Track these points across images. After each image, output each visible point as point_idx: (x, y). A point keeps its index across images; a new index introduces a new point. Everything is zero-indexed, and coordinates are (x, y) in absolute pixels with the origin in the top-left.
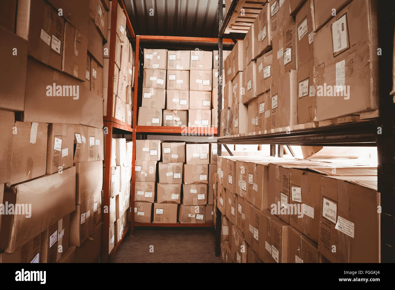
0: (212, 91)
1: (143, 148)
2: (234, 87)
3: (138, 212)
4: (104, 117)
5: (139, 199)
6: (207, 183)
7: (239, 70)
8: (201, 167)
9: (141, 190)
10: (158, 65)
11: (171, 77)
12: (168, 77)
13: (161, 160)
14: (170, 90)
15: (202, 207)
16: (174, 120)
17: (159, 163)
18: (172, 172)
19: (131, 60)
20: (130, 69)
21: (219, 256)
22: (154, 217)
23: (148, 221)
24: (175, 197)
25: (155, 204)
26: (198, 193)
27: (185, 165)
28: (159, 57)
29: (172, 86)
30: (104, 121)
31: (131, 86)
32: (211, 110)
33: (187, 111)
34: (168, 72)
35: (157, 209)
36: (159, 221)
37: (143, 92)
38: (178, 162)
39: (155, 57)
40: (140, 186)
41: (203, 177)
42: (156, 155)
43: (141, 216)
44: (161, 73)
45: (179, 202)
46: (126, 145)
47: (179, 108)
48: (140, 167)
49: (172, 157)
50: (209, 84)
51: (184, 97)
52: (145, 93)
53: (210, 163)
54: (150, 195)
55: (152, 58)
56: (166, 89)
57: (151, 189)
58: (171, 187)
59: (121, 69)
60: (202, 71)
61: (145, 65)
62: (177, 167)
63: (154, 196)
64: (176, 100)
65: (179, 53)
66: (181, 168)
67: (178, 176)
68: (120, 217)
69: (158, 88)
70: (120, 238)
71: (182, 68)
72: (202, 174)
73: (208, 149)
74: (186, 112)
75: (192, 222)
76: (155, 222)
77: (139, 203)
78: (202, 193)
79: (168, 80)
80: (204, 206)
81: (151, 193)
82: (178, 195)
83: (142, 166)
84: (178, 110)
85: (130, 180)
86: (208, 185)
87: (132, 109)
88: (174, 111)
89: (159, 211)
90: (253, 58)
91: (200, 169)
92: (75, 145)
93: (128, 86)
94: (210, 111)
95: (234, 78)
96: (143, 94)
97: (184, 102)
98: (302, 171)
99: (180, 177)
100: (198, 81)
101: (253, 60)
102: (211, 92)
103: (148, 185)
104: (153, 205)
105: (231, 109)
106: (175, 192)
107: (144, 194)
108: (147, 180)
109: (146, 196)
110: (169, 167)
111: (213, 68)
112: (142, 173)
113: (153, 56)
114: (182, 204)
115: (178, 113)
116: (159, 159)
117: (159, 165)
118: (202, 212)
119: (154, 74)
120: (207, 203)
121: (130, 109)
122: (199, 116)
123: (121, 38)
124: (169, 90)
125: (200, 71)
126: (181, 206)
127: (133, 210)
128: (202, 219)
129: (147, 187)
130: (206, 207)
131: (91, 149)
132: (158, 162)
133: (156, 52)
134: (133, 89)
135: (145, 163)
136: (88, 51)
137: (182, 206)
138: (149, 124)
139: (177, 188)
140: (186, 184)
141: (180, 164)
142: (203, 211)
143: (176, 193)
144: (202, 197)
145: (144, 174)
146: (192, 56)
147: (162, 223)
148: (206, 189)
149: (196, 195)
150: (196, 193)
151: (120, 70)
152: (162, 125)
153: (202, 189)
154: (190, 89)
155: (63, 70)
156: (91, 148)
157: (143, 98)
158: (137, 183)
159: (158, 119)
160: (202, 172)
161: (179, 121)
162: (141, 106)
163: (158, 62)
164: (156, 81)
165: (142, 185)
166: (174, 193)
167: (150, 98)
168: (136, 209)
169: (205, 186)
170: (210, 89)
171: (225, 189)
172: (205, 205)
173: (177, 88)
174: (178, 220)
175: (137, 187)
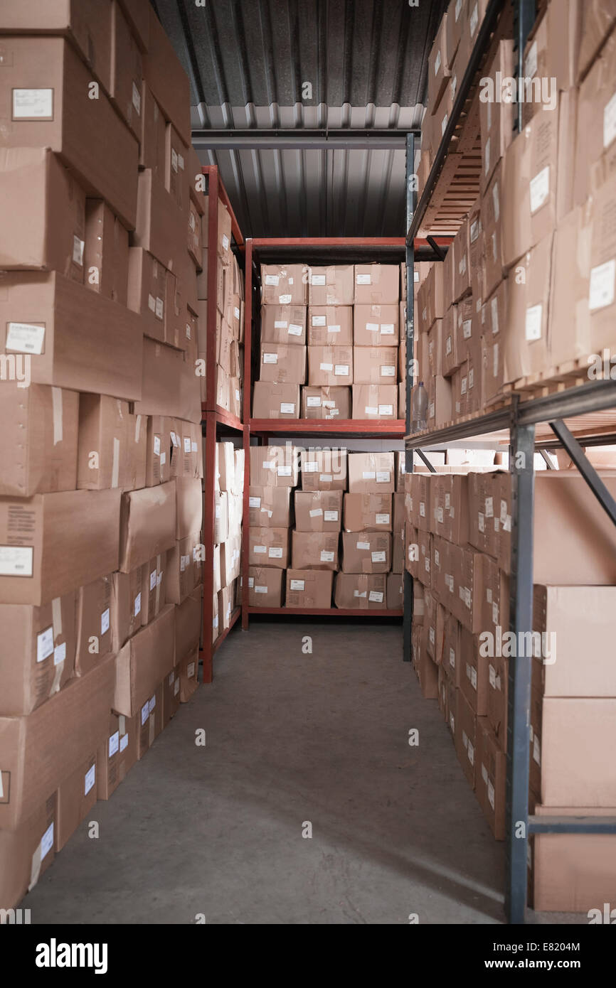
0: (398, 347)
1: (264, 462)
2: (431, 344)
3: (256, 587)
4: (202, 403)
5: (257, 562)
6: (391, 530)
7: (437, 316)
8: (379, 499)
9: (260, 544)
10: (290, 296)
11: (317, 321)
12: (310, 320)
13: (299, 486)
14: (315, 346)
15: (381, 577)
16: (324, 406)
17: (296, 491)
18: (321, 510)
19: (237, 291)
20: (236, 308)
21: (411, 660)
22: (287, 595)
23: (276, 604)
24: (328, 557)
25: (288, 570)
26: (372, 549)
27: (347, 495)
28: (291, 281)
29: (320, 339)
30: (202, 411)
31: (239, 340)
32: (398, 384)
33: (350, 388)
34: (310, 310)
35: (292, 581)
36: (297, 603)
37: (262, 351)
38: (331, 489)
39: (284, 280)
40: (259, 536)
41: (382, 517)
42: (290, 475)
43: (262, 594)
44: (297, 312)
45: (335, 568)
46: (235, 455)
47: (333, 382)
48: (259, 500)
49: (321, 480)
50: (392, 332)
51: (343, 361)
52: (265, 355)
53: (396, 490)
54: (278, 553)
55: (278, 282)
56: (307, 344)
57: (280, 541)
58: (318, 538)
59: (224, 315)
60: (378, 307)
61: (265, 298)
62: (331, 498)
63: (286, 555)
64: (326, 366)
65: (331, 271)
66: (339, 500)
67: (333, 516)
68: (227, 585)
69: (291, 344)
70: (227, 625)
71: (336, 302)
72: (381, 512)
73: (392, 463)
74: (347, 390)
75: (361, 608)
76: (288, 605)
77: (257, 569)
78: (382, 550)
79: (310, 327)
80: (385, 575)
81: (281, 549)
82: (333, 553)
83: (263, 498)
84: (332, 387)
85: (240, 523)
86: (392, 534)
87: (241, 387)
88: (323, 388)
89: (296, 585)
90: (453, 300)
91: (376, 503)
92: (171, 448)
93: (233, 341)
94: (396, 386)
95: (431, 328)
96: (262, 357)
97: (343, 370)
98: (492, 474)
99: (336, 519)
100: (371, 327)
101: (453, 304)
102: (396, 349)
103: (274, 533)
104: (285, 572)
105: (424, 385)
106: (328, 547)
107: (268, 551)
108: (272, 524)
109: (271, 555)
110: (315, 498)
111: (400, 299)
112: (263, 510)
113: (280, 279)
114: (342, 570)
115: (330, 393)
116: (295, 485)
117: (296, 495)
118: (381, 587)
119: (282, 314)
120: (391, 570)
121: (238, 386)
122: (373, 397)
123: (224, 260)
124: (313, 346)
125: (374, 307)
126: (339, 574)
127: (246, 582)
128: (381, 601)
129: (272, 538)
130: (389, 579)
131: (187, 458)
132: (294, 489)
133: (285, 270)
134: (242, 347)
135: (268, 491)
136: (188, 305)
137: (341, 575)
138: (274, 415)
139: (332, 540)
140: (349, 531)
141: (337, 494)
142: (383, 585)
143: (330, 550)
144: (379, 557)
145: (267, 513)
146: (358, 277)
147: (302, 607)
148: (388, 542)
149: (367, 554)
150: (368, 549)
151: (222, 317)
152: (300, 418)
153: (381, 540)
154: (355, 344)
155: (165, 341)
156: (186, 456)
157: (262, 364)
158: (253, 531)
159: (293, 405)
160: (379, 508)
161: (333, 408)
162: (258, 379)
163: (288, 290)
164: (287, 329)
165: (263, 535)
166: (326, 550)
167: (276, 362)
168: (251, 580)
169: (387, 536)
170: (396, 343)
171: (417, 530)
172: (387, 574)
173: (329, 341)
174: (333, 604)
175: (252, 537)
